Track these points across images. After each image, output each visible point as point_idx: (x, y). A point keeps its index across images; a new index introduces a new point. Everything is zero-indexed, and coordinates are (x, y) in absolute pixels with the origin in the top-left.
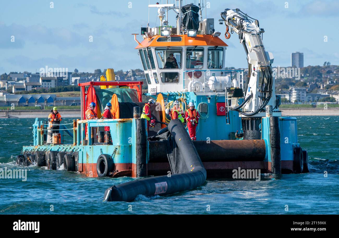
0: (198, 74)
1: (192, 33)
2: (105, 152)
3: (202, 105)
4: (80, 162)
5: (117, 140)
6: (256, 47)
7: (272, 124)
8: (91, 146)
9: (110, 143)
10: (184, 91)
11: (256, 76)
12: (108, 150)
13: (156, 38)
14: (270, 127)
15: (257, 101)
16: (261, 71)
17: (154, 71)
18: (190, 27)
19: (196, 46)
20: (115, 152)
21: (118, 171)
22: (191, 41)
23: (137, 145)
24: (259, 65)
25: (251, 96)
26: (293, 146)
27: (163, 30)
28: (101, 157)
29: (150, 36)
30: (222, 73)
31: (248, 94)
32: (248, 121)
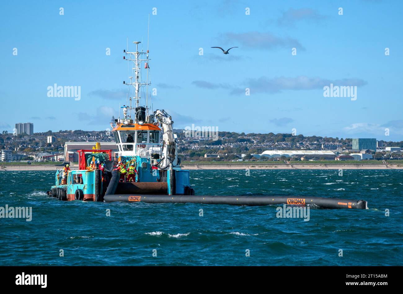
0: (143, 146)
1: (141, 123)
2: (79, 188)
3: (144, 163)
4: (68, 193)
5: (86, 182)
6: (168, 131)
7: (171, 174)
8: (73, 185)
9: (82, 183)
10: (135, 155)
11: (166, 147)
12: (81, 186)
13: (121, 125)
14: (171, 175)
15: (167, 161)
16: (169, 144)
17: (119, 144)
18: (140, 120)
19: (143, 130)
20: (84, 188)
21: (85, 198)
22: (140, 127)
23: (96, 184)
24: (168, 141)
25: (164, 158)
26: (184, 186)
27: (124, 121)
28: (77, 191)
29: (119, 124)
30: (158, 145)
31: (163, 157)
32: (162, 172)
